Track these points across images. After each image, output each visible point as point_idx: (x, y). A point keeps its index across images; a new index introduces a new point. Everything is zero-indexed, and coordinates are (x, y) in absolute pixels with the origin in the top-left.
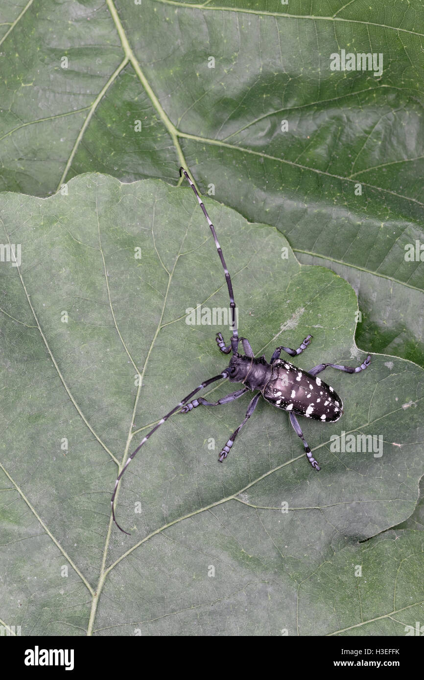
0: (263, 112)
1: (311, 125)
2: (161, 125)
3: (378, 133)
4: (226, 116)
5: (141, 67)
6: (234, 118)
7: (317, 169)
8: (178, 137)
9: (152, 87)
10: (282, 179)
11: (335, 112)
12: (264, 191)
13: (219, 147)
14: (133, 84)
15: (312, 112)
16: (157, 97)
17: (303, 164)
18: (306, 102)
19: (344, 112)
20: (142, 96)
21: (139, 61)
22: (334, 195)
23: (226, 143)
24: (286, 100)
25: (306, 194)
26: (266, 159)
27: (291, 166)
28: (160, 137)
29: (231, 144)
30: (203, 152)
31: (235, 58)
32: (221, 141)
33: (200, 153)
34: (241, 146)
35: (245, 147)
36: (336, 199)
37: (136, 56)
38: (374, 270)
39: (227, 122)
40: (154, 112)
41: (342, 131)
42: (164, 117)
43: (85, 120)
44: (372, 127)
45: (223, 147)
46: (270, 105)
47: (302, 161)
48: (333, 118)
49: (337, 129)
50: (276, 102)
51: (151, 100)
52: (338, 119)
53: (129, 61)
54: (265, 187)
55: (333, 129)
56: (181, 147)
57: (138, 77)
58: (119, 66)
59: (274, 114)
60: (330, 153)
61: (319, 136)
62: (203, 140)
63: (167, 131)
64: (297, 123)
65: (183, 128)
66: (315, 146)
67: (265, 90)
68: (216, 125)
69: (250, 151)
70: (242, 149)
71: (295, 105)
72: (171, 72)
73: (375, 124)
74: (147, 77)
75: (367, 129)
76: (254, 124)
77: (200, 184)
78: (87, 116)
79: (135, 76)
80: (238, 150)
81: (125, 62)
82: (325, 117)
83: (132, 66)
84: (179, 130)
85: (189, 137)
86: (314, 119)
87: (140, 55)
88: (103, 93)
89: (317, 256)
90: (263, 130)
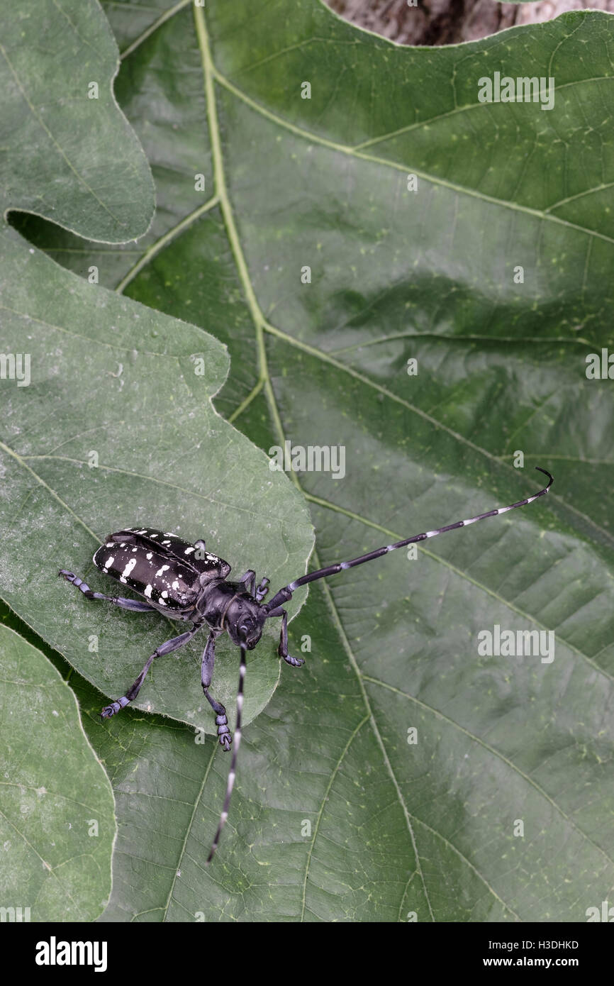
0: (399, 329)
1: (460, 368)
2: (244, 306)
3: (551, 409)
4: (345, 318)
5: (235, 217)
6: (355, 324)
7: (456, 431)
8: (264, 331)
9: (243, 249)
10: (407, 430)
11: (498, 359)
12: (379, 439)
13: (320, 361)
14: (216, 236)
15: (466, 351)
16: (248, 264)
17: (438, 419)
18: (466, 331)
19: (511, 363)
20: (226, 256)
21: (233, 206)
22: (479, 473)
23: (333, 357)
24: (436, 322)
25: (439, 460)
26: (387, 397)
27: (421, 418)
28: (240, 322)
29: (340, 361)
30: (296, 362)
31: (382, 236)
32: (327, 353)
33: (291, 362)
34: (354, 369)
35: (360, 372)
36: (482, 479)
37: (230, 198)
38: (509, 600)
39: (342, 330)
40: (238, 284)
41: (502, 391)
42: (250, 296)
43: (131, 269)
44: (545, 398)
45: (327, 364)
46: (412, 322)
47: (436, 415)
48: (494, 367)
49: (494, 386)
50: (421, 318)
51: (236, 267)
52: (501, 372)
53: (219, 205)
54: (380, 435)
55: (488, 383)
56: (267, 345)
57: (226, 230)
58: (200, 206)
59: (413, 337)
60: (478, 416)
61: (468, 387)
62: (301, 345)
63: (250, 316)
64: (441, 359)
65: (274, 320)
66: (459, 401)
67: (412, 296)
68: (325, 327)
69: (366, 380)
70: (354, 374)
71: (447, 332)
72: (279, 235)
73: (551, 394)
74: (239, 233)
75: (537, 399)
76: (380, 343)
77: (282, 406)
78: (137, 263)
79: (221, 227)
80: (347, 374)
81: (212, 203)
82: (482, 363)
83: (221, 212)
84: (268, 321)
85: (280, 334)
86: (466, 362)
87: (237, 199)
88: (169, 237)
89: (430, 557)
90: (389, 354)
